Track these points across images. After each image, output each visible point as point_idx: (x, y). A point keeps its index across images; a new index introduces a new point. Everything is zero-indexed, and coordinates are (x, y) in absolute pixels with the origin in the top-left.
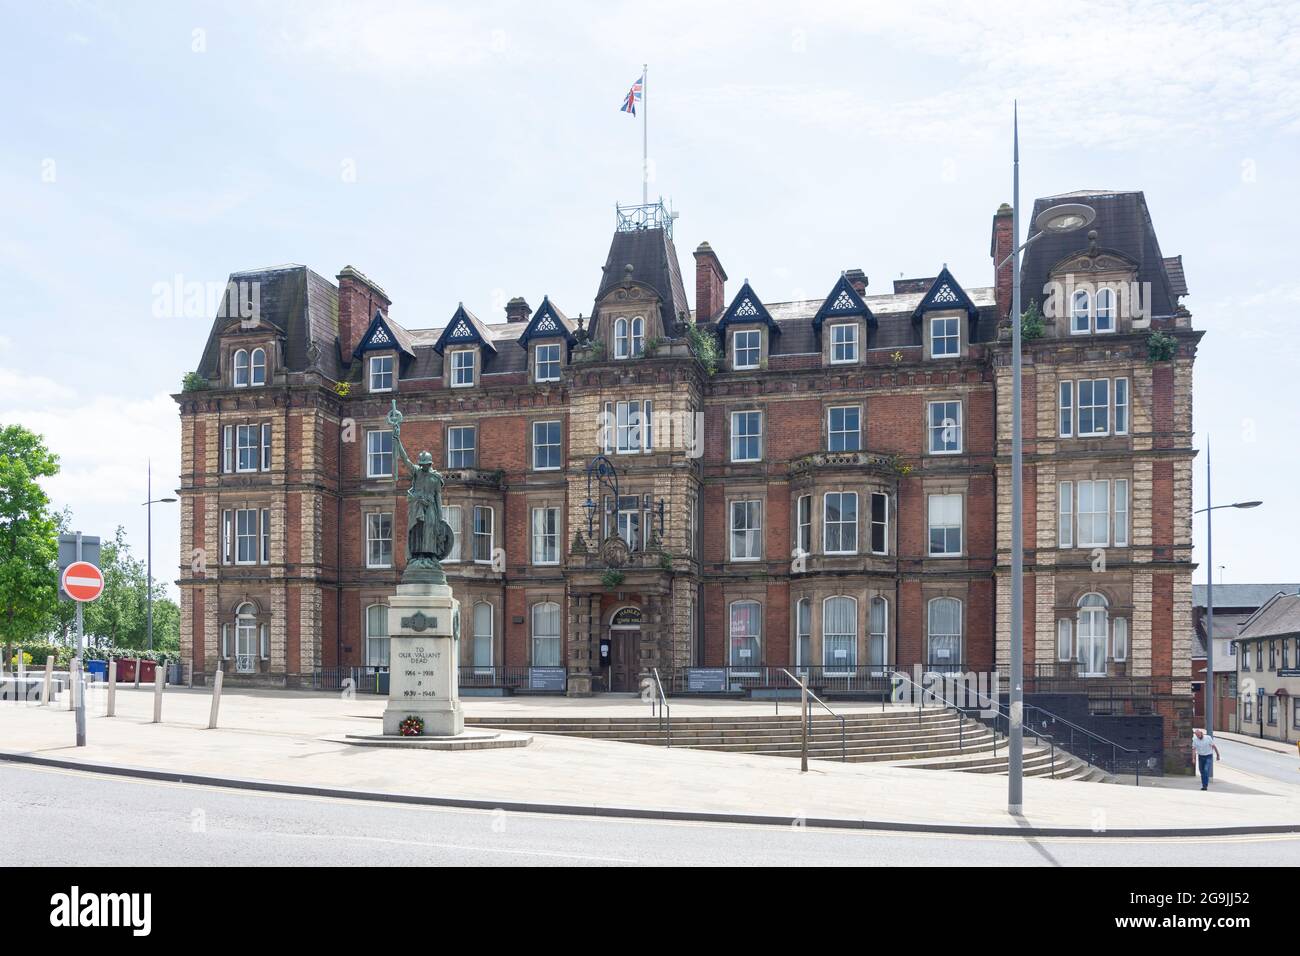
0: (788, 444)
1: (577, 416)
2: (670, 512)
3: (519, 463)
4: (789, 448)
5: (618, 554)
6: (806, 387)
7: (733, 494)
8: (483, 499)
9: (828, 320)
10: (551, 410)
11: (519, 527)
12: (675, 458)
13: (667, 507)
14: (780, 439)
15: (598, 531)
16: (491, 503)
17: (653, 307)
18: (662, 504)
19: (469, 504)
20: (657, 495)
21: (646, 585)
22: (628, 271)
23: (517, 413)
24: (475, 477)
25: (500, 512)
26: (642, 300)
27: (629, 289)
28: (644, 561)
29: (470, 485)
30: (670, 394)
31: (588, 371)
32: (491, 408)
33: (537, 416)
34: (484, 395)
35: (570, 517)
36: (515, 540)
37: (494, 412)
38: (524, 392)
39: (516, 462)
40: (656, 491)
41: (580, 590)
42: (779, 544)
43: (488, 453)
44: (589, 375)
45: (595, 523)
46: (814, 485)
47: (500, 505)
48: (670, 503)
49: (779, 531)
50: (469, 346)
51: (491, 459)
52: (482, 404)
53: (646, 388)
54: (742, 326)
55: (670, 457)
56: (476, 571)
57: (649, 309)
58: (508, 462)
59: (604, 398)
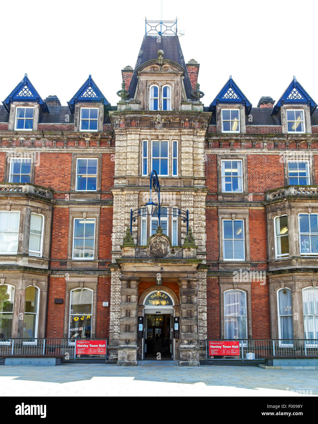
0: (262, 183)
1: (121, 148)
2: (193, 220)
3: (66, 185)
4: (263, 185)
5: (163, 247)
6: (272, 146)
7: (225, 214)
8: (38, 208)
9: (285, 106)
10: (91, 150)
11: (63, 231)
12: (196, 182)
13: (191, 216)
14: (256, 179)
15: (137, 232)
16: (43, 212)
17: (178, 79)
18: (187, 213)
19: (27, 211)
20: (184, 207)
21: (186, 272)
22: (160, 54)
23: (65, 150)
24: (33, 192)
25: (50, 220)
26: (171, 73)
27: (161, 65)
28: (184, 253)
29: (28, 196)
30: (192, 137)
31: (132, 116)
32: (46, 146)
33: (80, 154)
34: (42, 136)
35: (114, 221)
36: (59, 241)
37: (48, 149)
38: (72, 136)
39: (62, 184)
40: (183, 204)
41: (129, 275)
42: (258, 250)
43: (41, 177)
44: (132, 119)
45: (135, 226)
46: (290, 207)
47: (49, 213)
48: (193, 213)
49: (258, 241)
50: (30, 103)
51: (44, 182)
52: (38, 142)
53: (173, 132)
54: (227, 105)
55: (193, 181)
56: (29, 261)
57: (176, 80)
58: (56, 184)
59: (142, 137)
